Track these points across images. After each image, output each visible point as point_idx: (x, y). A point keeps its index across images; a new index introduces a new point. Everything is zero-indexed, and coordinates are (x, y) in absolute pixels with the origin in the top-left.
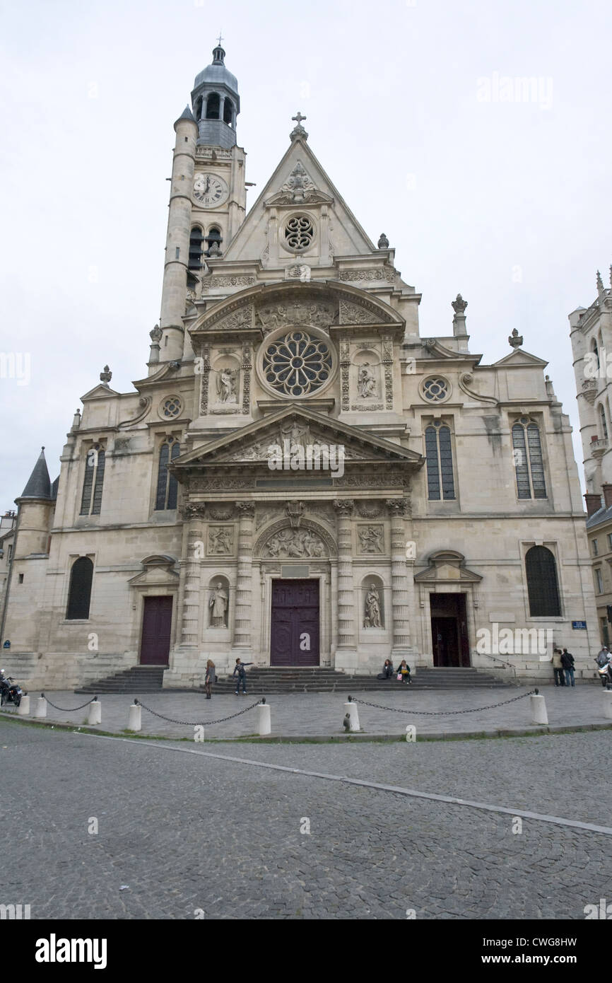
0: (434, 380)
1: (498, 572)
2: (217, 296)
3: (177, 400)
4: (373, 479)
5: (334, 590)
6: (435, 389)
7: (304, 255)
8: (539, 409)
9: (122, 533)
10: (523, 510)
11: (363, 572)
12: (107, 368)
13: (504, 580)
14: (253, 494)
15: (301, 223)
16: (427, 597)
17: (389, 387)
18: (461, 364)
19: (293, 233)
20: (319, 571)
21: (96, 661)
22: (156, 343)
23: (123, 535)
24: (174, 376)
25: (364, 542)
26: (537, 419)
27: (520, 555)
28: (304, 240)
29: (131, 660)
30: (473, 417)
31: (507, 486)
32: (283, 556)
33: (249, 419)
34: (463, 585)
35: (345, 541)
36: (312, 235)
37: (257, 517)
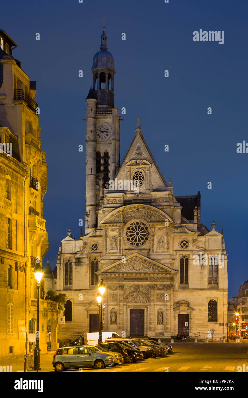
0: (184, 241)
1: (199, 308)
2: (109, 207)
3: (97, 245)
5: (149, 313)
6: (184, 244)
7: (140, 188)
8: (218, 252)
9: (81, 292)
11: (157, 308)
13: (200, 310)
14: (123, 282)
15: (139, 174)
16: (177, 315)
17: (168, 245)
18: (193, 235)
19: (136, 178)
20: (144, 307)
21: (76, 334)
22: (87, 220)
24: (95, 235)
25: (158, 298)
27: (206, 303)
28: (141, 181)
31: (205, 280)
32: (133, 302)
34: (188, 312)
36: (143, 179)
37: (124, 290)
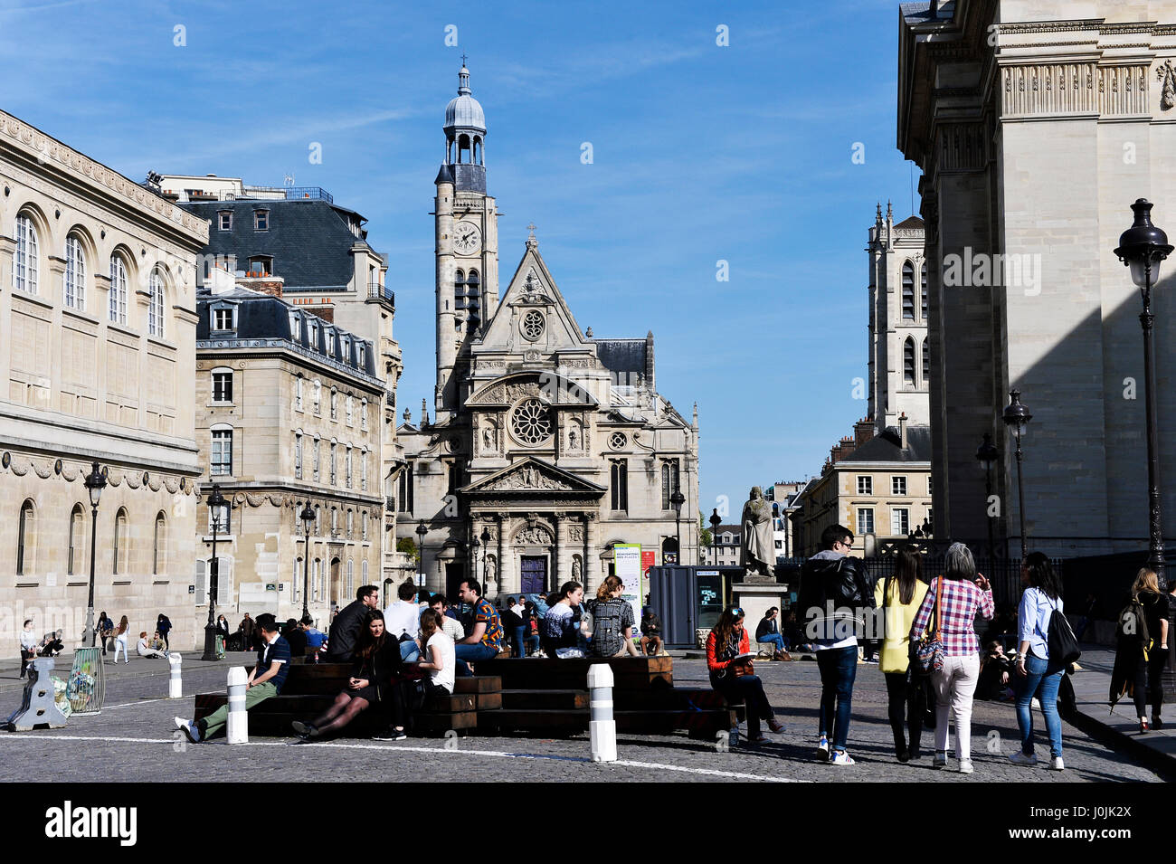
0: (618, 435)
4: (577, 501)
6: (618, 441)
7: (537, 343)
8: (677, 456)
10: (664, 516)
12: (407, 410)
14: (508, 508)
15: (535, 317)
17: (588, 442)
18: (633, 426)
19: (529, 324)
20: (547, 551)
26: (676, 462)
27: (659, 542)
28: (537, 330)
30: (640, 460)
31: (656, 503)
32: (526, 542)
33: (504, 462)
35: (562, 535)
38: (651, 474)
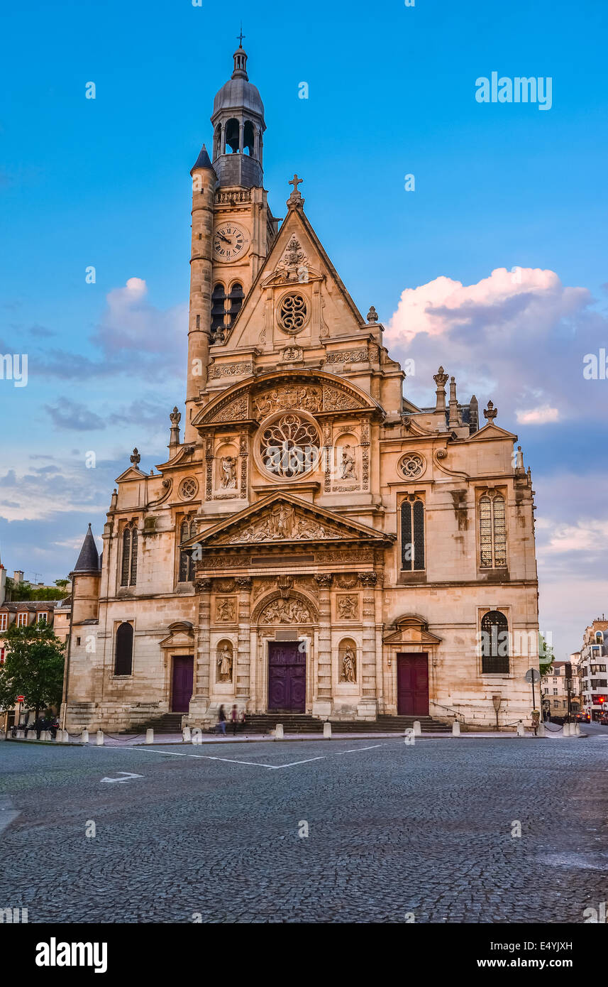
0: (411, 456)
1: (455, 634)
2: (217, 387)
3: (192, 481)
4: (348, 555)
5: (316, 651)
6: (411, 465)
7: (298, 336)
8: (503, 482)
9: (153, 602)
10: (482, 578)
11: (338, 636)
12: (136, 451)
13: (460, 641)
14: (249, 571)
15: (295, 302)
16: (394, 656)
17: (365, 468)
18: (435, 441)
19: (288, 313)
20: (304, 635)
21: (138, 709)
22: (175, 426)
23: (154, 604)
24: (189, 459)
25: (342, 610)
26: (503, 491)
27: (475, 618)
28: (299, 319)
29: (164, 707)
30: (444, 492)
31: (469, 557)
32: (277, 622)
33: (245, 504)
34: (424, 646)
35: (324, 610)
36: (305, 313)
37: (253, 590)
38: (461, 514)
